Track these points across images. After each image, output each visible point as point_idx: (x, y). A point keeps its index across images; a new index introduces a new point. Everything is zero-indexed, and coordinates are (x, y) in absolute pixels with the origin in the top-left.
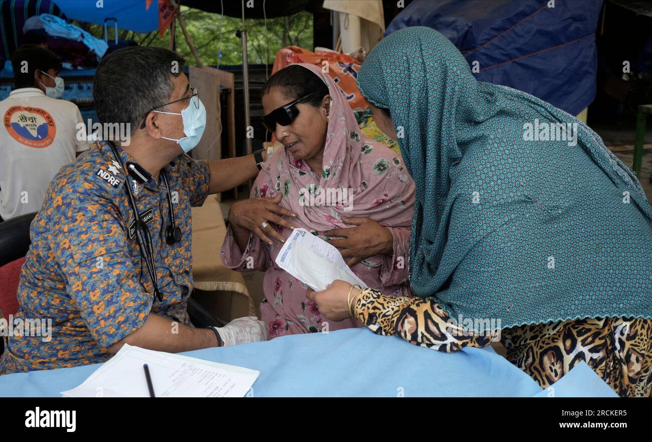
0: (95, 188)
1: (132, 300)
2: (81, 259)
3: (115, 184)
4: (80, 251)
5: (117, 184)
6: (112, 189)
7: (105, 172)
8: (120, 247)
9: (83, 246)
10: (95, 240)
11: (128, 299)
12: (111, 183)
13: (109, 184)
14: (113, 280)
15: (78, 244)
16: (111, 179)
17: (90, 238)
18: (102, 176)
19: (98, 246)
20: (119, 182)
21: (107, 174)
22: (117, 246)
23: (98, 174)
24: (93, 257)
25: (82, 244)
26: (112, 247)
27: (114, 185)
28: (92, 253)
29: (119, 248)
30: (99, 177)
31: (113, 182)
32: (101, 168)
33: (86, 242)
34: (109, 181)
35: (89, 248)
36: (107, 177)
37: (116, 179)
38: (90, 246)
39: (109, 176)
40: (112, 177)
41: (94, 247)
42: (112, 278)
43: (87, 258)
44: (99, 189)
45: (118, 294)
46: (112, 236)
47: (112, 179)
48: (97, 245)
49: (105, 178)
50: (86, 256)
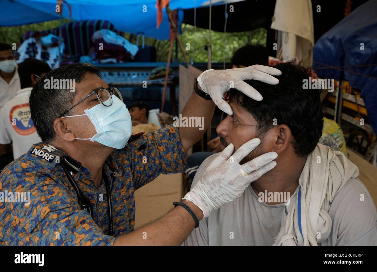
0: (32, 167)
1: (89, 240)
2: (31, 227)
3: (50, 159)
4: (28, 220)
5: (52, 159)
6: (47, 164)
7: (39, 150)
8: (67, 203)
9: (29, 214)
10: (37, 203)
11: (83, 240)
12: (46, 158)
13: (44, 160)
14: (62, 227)
15: (25, 215)
16: (45, 155)
17: (33, 203)
18: (36, 153)
19: (42, 207)
20: (54, 157)
21: (42, 151)
22: (63, 203)
23: (33, 152)
24: (40, 220)
25: (27, 213)
26: (57, 205)
27: (48, 159)
28: (39, 216)
29: (65, 204)
30: (33, 155)
31: (48, 158)
32: (35, 147)
33: (30, 209)
34: (43, 157)
35: (34, 214)
36: (42, 153)
37: (50, 155)
38: (35, 210)
39: (43, 153)
40: (46, 153)
41: (38, 211)
42: (61, 226)
43: (36, 223)
44: (36, 167)
45: (72, 238)
46: (55, 196)
47: (47, 155)
48: (40, 207)
49: (39, 155)
50: (34, 222)
